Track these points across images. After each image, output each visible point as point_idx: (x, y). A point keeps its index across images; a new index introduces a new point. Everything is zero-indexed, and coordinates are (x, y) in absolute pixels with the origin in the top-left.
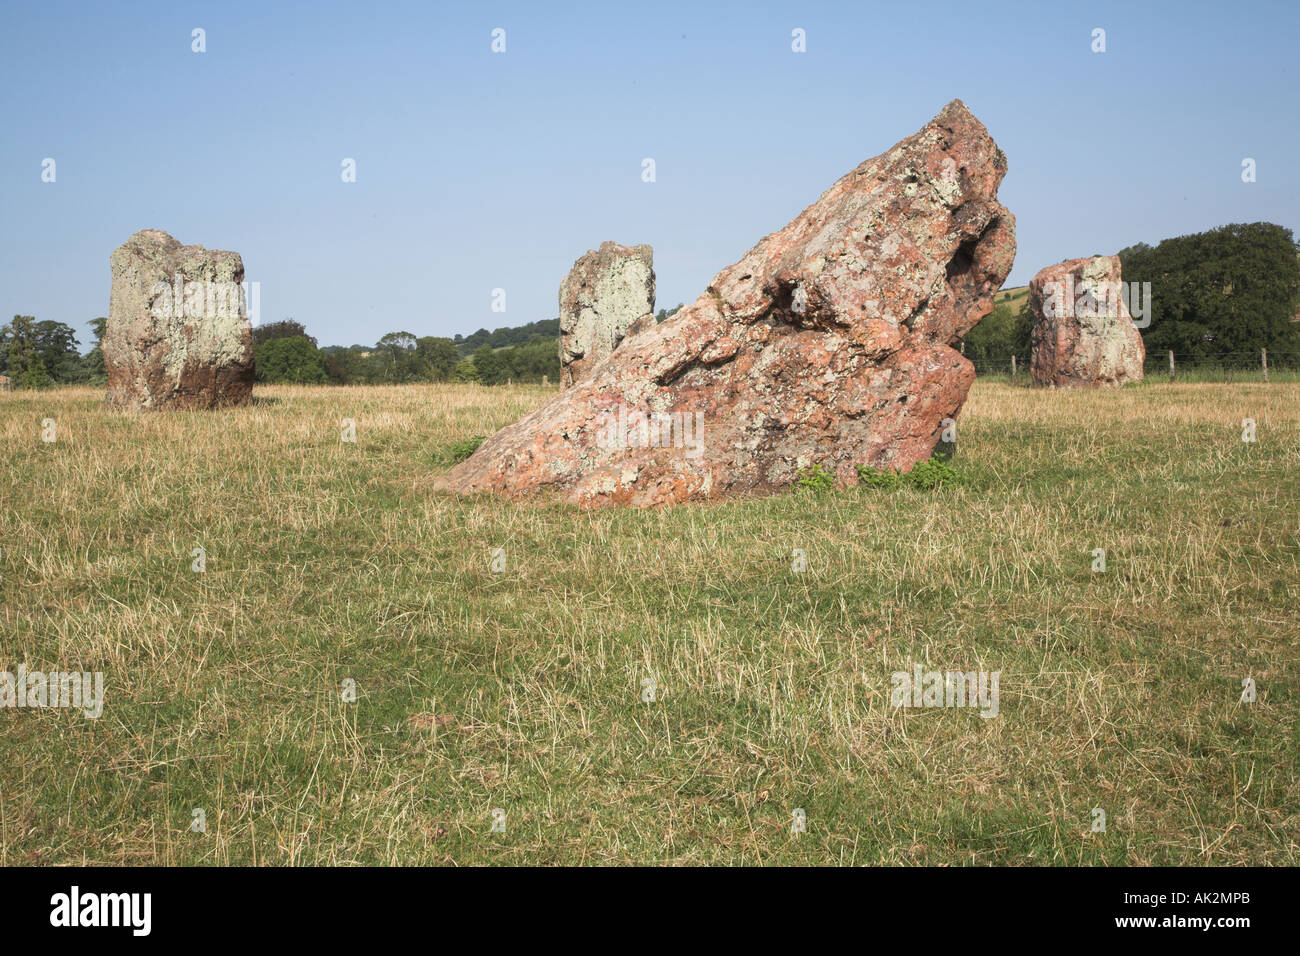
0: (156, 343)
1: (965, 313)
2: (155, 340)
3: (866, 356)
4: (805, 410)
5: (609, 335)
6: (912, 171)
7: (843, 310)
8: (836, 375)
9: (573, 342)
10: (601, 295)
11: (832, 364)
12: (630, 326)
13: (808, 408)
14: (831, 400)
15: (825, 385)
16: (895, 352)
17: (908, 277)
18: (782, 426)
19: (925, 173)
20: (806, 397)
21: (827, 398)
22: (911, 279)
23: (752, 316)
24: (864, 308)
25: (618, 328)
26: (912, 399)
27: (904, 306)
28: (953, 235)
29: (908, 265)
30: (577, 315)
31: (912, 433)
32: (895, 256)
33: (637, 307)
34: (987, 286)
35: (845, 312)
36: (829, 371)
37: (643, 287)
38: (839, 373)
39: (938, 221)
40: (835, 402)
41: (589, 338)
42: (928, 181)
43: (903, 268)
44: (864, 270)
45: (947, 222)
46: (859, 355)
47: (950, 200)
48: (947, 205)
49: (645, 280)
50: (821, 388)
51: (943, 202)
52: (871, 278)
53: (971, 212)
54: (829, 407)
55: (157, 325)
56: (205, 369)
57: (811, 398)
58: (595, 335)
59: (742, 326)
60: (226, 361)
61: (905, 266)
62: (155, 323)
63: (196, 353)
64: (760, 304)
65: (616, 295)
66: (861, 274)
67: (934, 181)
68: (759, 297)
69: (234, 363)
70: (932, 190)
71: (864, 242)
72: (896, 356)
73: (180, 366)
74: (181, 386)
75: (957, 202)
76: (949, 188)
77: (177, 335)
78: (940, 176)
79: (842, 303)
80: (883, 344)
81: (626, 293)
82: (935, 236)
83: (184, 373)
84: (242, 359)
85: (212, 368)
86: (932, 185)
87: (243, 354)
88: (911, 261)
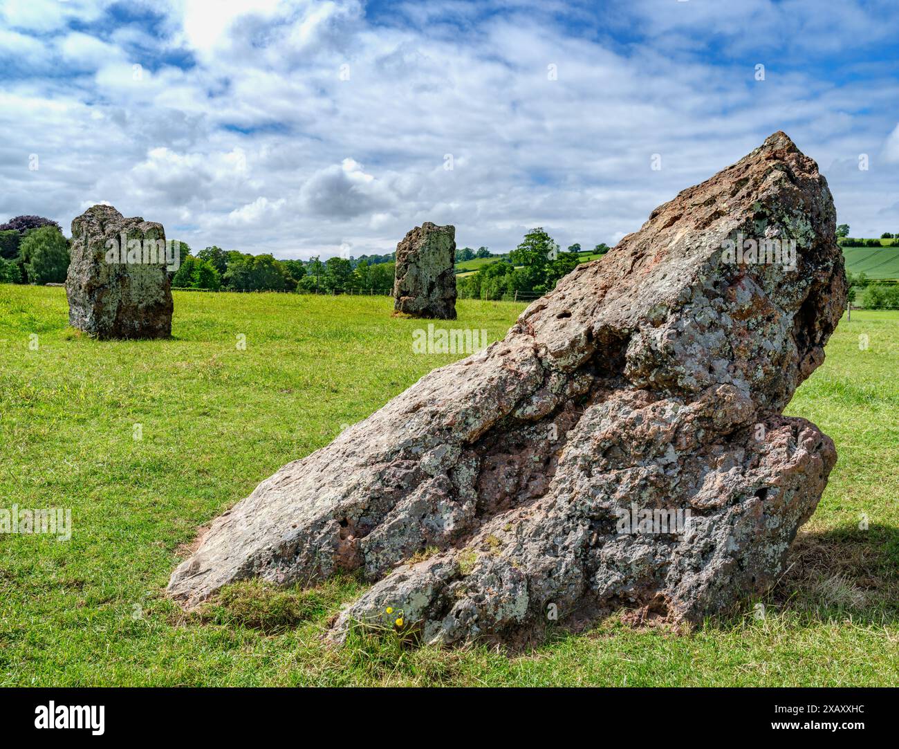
0: (99, 288)
2: (99, 285)
3: (715, 430)
5: (426, 281)
7: (688, 372)
8: (679, 453)
9: (403, 284)
11: (674, 441)
12: (438, 276)
14: (672, 485)
15: (666, 467)
16: (747, 427)
17: (760, 332)
21: (669, 484)
22: (763, 335)
23: (572, 364)
24: (711, 370)
25: (431, 277)
27: (756, 368)
28: (803, 283)
29: (760, 318)
30: (406, 267)
32: (746, 307)
33: (444, 264)
35: (691, 375)
36: (671, 449)
37: (448, 252)
38: (682, 451)
40: (678, 489)
41: (413, 282)
43: (754, 321)
44: (712, 324)
45: (798, 268)
46: (706, 428)
47: (802, 242)
49: (449, 248)
50: (661, 471)
52: (721, 332)
53: (823, 257)
54: (670, 495)
55: (98, 276)
56: (136, 308)
57: (649, 484)
58: (416, 280)
59: (562, 376)
60: (151, 302)
61: (756, 318)
62: (98, 273)
63: (128, 295)
64: (583, 352)
65: (431, 256)
66: (709, 328)
67: (786, 219)
68: (582, 344)
69: (157, 303)
70: (784, 229)
71: (713, 289)
72: (749, 431)
73: (116, 304)
74: (117, 319)
75: (811, 245)
76: (801, 229)
77: (114, 283)
78: (792, 214)
79: (688, 364)
80: (735, 417)
81: (437, 255)
82: (785, 283)
83: (119, 310)
84: (162, 301)
85: (140, 306)
86: (784, 223)
87: (163, 297)
88: (763, 313)
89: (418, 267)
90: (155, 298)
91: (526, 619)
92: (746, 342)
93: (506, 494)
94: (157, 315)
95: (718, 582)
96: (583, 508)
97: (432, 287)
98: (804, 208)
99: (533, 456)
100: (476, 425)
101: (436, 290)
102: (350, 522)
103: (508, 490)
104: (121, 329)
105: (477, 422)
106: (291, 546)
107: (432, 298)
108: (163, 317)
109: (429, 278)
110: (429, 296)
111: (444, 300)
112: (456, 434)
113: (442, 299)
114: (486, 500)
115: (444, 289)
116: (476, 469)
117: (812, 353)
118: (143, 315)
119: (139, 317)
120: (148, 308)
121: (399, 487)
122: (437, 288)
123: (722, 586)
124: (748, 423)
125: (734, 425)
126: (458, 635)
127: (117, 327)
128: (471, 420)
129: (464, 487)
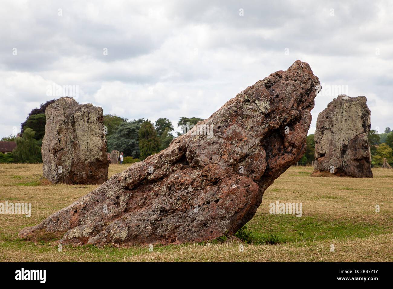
0: (60, 150)
1: (276, 161)
2: (60, 149)
3: (209, 180)
4: (177, 204)
5: (339, 144)
6: (248, 97)
8: (193, 188)
9: (320, 148)
10: (335, 123)
11: (192, 184)
12: (351, 140)
13: (179, 203)
14: (188, 199)
16: (221, 179)
17: (235, 145)
18: (166, 210)
19: (253, 98)
20: (178, 198)
21: (187, 199)
22: (237, 146)
23: (173, 160)
24: (211, 159)
25: (344, 140)
26: (221, 201)
28: (264, 126)
30: (323, 133)
31: (220, 216)
32: (230, 136)
33: (356, 130)
34: (290, 148)
35: (202, 161)
36: (191, 186)
37: (360, 119)
38: (195, 188)
39: (257, 120)
40: (191, 201)
41: (328, 145)
42: (254, 102)
44: (214, 142)
45: (261, 120)
46: (205, 180)
47: (263, 110)
48: (262, 113)
49: (361, 115)
50: (185, 194)
51: (260, 111)
52: (218, 145)
53: (274, 116)
54: (188, 203)
55: (60, 142)
56: (83, 163)
57: (180, 199)
58: (331, 144)
59: (169, 165)
60: (93, 159)
61: (235, 140)
62: (60, 141)
63: (78, 155)
64: (177, 155)
65: (344, 122)
66: (213, 144)
67: (257, 102)
68: (177, 152)
69: (97, 160)
70: (255, 106)
71: (217, 129)
72: (222, 181)
73: (71, 161)
74: (71, 170)
75: (267, 111)
76: (263, 105)
77: (70, 147)
78: (260, 100)
79: (201, 157)
80: (216, 176)
81: (349, 122)
82: (255, 126)
83: (73, 164)
84: (101, 158)
85: (86, 162)
86: (256, 103)
87: (101, 156)
88: (238, 138)
89: (332, 132)
90: (96, 157)
91: (125, 239)
92: (228, 149)
93: (139, 206)
94: (97, 168)
95: (193, 230)
96: (158, 208)
97: (344, 149)
98: (266, 97)
99: (152, 193)
100: (129, 181)
101: (349, 152)
102: (78, 211)
103: (139, 204)
104: (73, 177)
105: (130, 180)
106: (56, 218)
107: (345, 159)
108: (102, 170)
109: (342, 142)
110: (342, 157)
111: (357, 160)
112: (121, 184)
113: (355, 160)
114: (130, 208)
115: (356, 150)
116: (128, 197)
117: (284, 156)
118: (89, 168)
119: (85, 169)
120: (91, 163)
121: (98, 201)
122: (349, 150)
123: (195, 232)
124: (221, 178)
125: (215, 179)
126: (99, 241)
127: (72, 176)
128: (127, 179)
129: (121, 202)
